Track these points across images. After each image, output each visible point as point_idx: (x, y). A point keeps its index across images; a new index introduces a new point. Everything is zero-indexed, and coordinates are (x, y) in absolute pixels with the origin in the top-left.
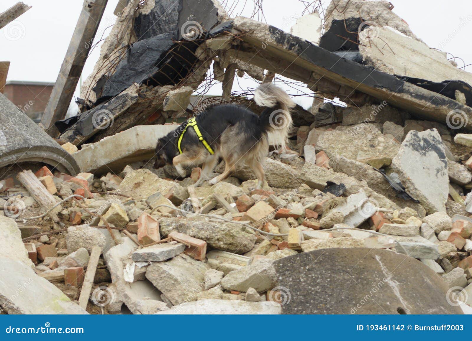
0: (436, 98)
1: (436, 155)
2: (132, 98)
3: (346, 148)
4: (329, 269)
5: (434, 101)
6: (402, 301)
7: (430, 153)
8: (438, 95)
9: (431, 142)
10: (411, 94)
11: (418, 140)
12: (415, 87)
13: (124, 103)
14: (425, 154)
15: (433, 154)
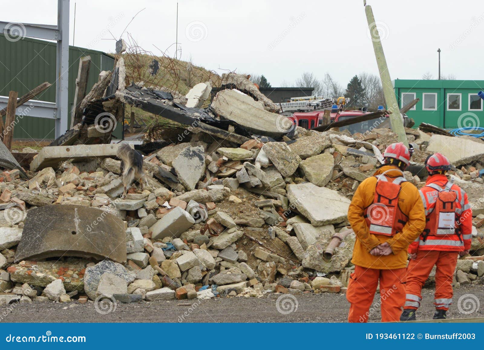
0: (214, 129)
1: (198, 159)
2: (76, 131)
3: (170, 155)
4: (48, 214)
5: (212, 130)
6: (77, 228)
7: (195, 158)
8: (215, 128)
9: (197, 152)
10: (202, 128)
11: (189, 151)
12: (204, 124)
13: (72, 134)
14: (191, 159)
15: (197, 159)
